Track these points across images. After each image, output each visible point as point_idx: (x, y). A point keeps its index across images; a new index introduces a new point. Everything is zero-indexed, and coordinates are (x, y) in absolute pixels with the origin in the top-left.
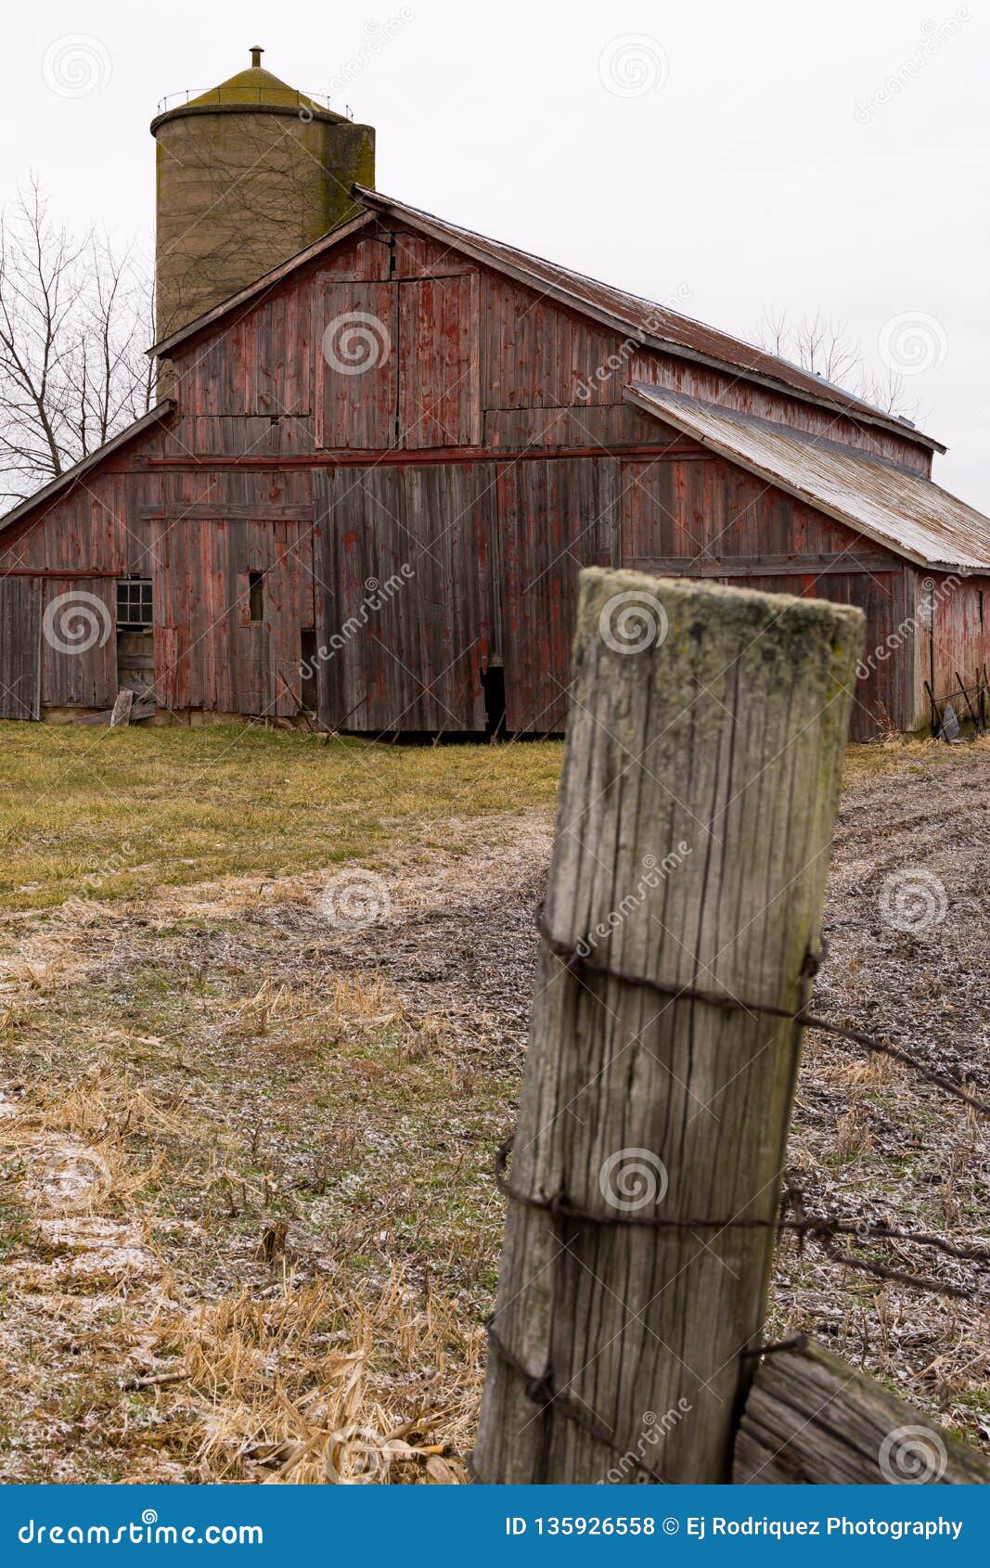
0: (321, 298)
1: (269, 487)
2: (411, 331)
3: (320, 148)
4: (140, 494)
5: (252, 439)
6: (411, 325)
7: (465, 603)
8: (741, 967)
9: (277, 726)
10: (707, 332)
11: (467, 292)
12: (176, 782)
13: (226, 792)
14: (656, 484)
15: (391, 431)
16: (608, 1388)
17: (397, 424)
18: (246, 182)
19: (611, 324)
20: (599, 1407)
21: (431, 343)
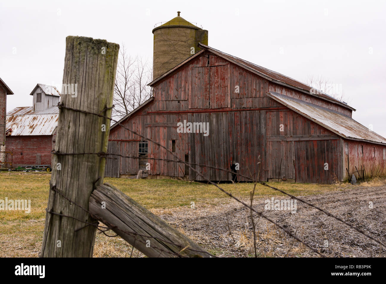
0: (191, 71)
1: (177, 118)
2: (213, 79)
3: (194, 36)
4: (145, 120)
5: (173, 106)
6: (213, 77)
7: (226, 148)
8: (89, 106)
9: (178, 179)
10: (292, 80)
11: (227, 69)
12: (149, 191)
13: (161, 193)
14: (275, 117)
15: (208, 104)
16: (65, 186)
17: (209, 102)
18: (175, 44)
19: (263, 77)
20: (63, 190)
21: (218, 82)
